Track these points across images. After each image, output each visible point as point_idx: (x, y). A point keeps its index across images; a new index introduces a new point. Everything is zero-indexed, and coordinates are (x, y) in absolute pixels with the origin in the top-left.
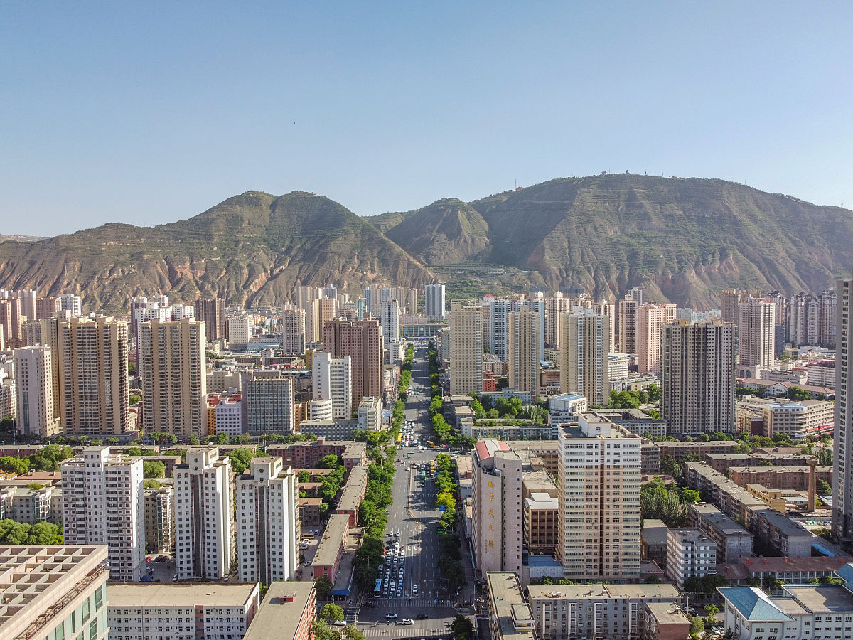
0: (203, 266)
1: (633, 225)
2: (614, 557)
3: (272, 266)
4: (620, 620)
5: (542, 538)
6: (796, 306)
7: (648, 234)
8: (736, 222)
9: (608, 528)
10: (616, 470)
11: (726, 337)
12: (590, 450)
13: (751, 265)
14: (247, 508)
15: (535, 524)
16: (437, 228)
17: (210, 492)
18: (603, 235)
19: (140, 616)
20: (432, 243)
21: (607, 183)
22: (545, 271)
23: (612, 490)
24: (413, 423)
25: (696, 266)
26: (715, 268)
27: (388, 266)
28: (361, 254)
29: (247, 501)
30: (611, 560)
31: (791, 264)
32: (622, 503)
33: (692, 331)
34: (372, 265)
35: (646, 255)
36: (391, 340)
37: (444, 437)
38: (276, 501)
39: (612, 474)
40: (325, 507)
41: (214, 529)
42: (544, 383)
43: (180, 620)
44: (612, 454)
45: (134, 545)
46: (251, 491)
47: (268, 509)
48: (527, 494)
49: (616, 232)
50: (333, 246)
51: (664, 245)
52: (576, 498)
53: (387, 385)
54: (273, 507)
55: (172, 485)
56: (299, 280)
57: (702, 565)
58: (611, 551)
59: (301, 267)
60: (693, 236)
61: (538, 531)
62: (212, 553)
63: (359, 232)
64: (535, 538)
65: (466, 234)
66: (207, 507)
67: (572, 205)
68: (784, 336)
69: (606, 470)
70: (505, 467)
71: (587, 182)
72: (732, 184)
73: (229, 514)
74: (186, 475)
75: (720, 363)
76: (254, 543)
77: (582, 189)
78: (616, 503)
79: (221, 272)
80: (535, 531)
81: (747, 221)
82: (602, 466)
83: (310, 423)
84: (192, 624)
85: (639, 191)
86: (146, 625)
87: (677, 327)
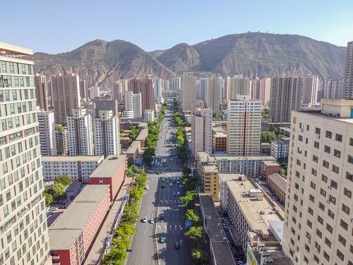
0: (78, 71)
1: (260, 54)
2: (249, 150)
3: (108, 71)
4: (251, 169)
5: (220, 149)
6: (327, 83)
7: (266, 58)
8: (304, 53)
9: (247, 138)
10: (251, 114)
11: (298, 82)
12: (241, 106)
13: (309, 71)
14: (98, 130)
15: (217, 143)
16: (177, 56)
17: (83, 126)
18: (248, 58)
19: (55, 165)
20: (175, 62)
21: (250, 36)
22: (223, 74)
23: (249, 122)
24: (167, 121)
25: (286, 72)
26: (294, 72)
27: (157, 71)
28: (145, 66)
29: (98, 127)
30: (248, 151)
31: (326, 71)
32: (253, 128)
33: (284, 79)
34: (150, 71)
35: (265, 67)
36: (158, 95)
37: (180, 123)
38: (110, 127)
39: (249, 116)
40: (131, 140)
41: (85, 141)
42: (222, 109)
43: (72, 167)
44: (250, 107)
45: (52, 147)
46: (99, 123)
47: (107, 131)
48: (214, 133)
49: (253, 57)
50: (133, 63)
51: (273, 62)
52: (234, 126)
53: (156, 110)
54: (109, 130)
55: (67, 129)
56: (119, 77)
57: (285, 153)
58: (248, 147)
59: (120, 72)
60: (285, 59)
61: (218, 146)
62: (84, 149)
63: (144, 57)
64: (217, 149)
65: (190, 58)
66: (82, 132)
67: (235, 46)
68: (321, 95)
69: (247, 114)
70: (205, 113)
71: (242, 36)
72: (303, 37)
73: (91, 142)
74: (72, 119)
75: (295, 94)
76: (101, 144)
77: (239, 39)
78: (251, 128)
79: (86, 74)
80: (217, 146)
81: (308, 53)
82: (245, 113)
83: (124, 118)
84: (76, 168)
85: (263, 40)
86: (58, 172)
87: (278, 78)
